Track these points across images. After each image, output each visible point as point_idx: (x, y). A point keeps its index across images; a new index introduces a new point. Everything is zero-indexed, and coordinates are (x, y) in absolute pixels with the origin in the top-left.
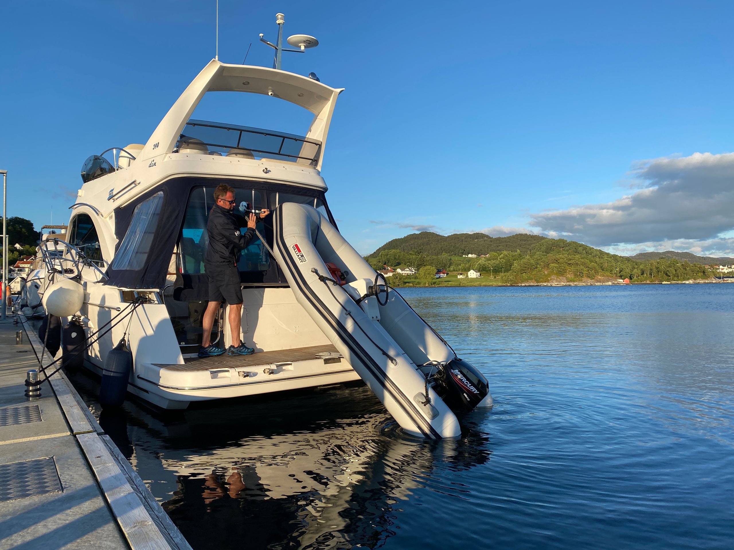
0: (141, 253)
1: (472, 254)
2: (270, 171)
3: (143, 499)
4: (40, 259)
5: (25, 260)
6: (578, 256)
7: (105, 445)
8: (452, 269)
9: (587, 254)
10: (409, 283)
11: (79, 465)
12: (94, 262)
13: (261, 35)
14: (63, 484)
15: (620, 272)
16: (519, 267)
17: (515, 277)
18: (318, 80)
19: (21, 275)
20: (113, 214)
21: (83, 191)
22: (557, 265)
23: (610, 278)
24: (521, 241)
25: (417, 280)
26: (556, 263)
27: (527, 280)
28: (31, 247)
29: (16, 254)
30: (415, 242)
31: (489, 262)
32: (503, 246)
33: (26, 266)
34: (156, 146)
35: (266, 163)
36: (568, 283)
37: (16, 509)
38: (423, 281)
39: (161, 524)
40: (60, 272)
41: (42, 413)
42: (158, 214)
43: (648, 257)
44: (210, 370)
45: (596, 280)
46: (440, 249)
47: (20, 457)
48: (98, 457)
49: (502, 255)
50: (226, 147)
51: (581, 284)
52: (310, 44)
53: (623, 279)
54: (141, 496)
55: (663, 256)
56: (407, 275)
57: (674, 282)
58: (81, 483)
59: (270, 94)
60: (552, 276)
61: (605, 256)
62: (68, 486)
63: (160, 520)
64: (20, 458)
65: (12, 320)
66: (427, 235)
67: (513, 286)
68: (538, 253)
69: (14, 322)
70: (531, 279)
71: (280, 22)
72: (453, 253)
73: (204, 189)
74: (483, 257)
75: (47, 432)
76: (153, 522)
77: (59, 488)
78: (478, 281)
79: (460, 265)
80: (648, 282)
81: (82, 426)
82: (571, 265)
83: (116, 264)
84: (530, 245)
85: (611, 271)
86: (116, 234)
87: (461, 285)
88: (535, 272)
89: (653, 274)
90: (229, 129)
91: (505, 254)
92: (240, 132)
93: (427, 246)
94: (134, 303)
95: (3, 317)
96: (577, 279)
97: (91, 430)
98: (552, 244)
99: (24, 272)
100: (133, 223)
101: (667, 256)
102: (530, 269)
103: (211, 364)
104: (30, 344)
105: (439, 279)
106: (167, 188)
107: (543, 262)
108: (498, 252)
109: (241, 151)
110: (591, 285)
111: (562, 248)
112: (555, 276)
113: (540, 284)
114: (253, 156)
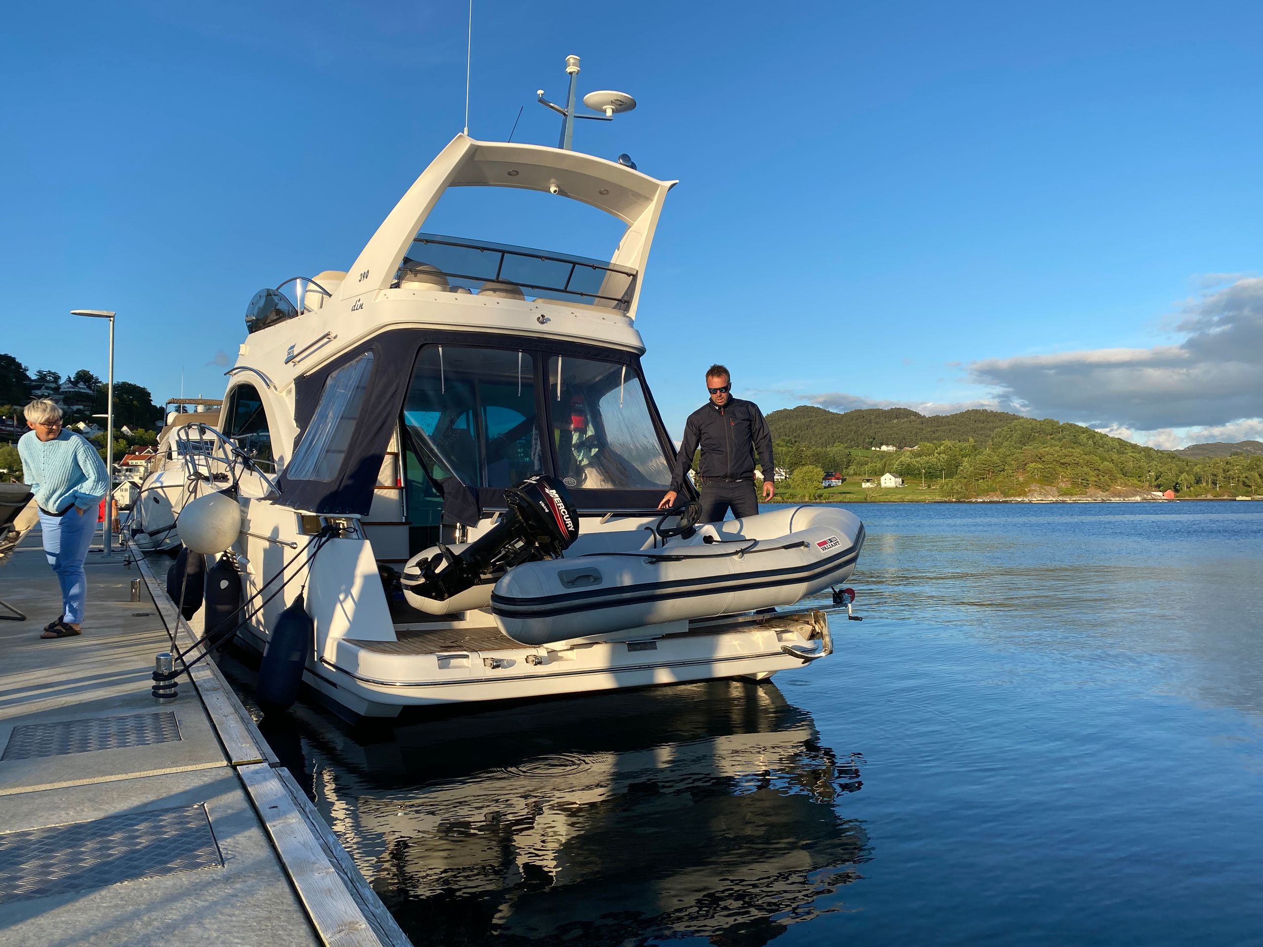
0: (334, 451)
1: (887, 445)
2: (550, 320)
3: (349, 882)
4: (164, 454)
5: (137, 453)
6: (1078, 450)
7: (282, 785)
8: (852, 472)
9: (1096, 447)
12: (258, 463)
13: (540, 92)
14: (223, 852)
15: (1157, 479)
16: (972, 469)
17: (965, 485)
18: (633, 166)
19: (133, 478)
20: (293, 386)
21: (248, 347)
22: (1040, 466)
23: (1138, 489)
24: (975, 422)
25: (790, 491)
26: (1039, 462)
27: (986, 492)
28: (146, 431)
29: (123, 443)
30: (787, 424)
31: (918, 459)
32: (944, 432)
33: (139, 464)
34: (365, 275)
35: (544, 307)
36: (1061, 498)
38: (799, 491)
39: (380, 928)
40: (207, 479)
41: (181, 726)
42: (364, 388)
44: (437, 653)
45: (1113, 493)
46: (830, 435)
47: (153, 802)
48: (273, 807)
49: (942, 447)
50: (477, 279)
51: (1084, 500)
52: (622, 107)
53: (1163, 491)
54: (346, 878)
55: (1239, 451)
57: (1260, 497)
58: (252, 851)
59: (553, 189)
60: (1032, 485)
61: (1129, 450)
62: (230, 856)
63: (379, 921)
65: (120, 558)
66: (808, 412)
67: (962, 502)
68: (1006, 444)
69: (124, 561)
70: (994, 490)
71: (572, 70)
72: (853, 442)
73: (440, 349)
74: (908, 451)
75: (191, 760)
76: (367, 924)
77: (217, 860)
78: (899, 494)
79: (867, 464)
80: (1210, 497)
81: (244, 751)
82: (1067, 465)
83: (294, 470)
84: (992, 429)
85: (1139, 477)
86: (296, 420)
87: (869, 499)
88: (1000, 478)
89: (1218, 482)
90: (483, 249)
91: (947, 445)
92: (501, 254)
93: (807, 431)
94: (320, 536)
95: (106, 551)
96: (1077, 491)
97: (260, 758)
98: (1032, 428)
99: (136, 473)
100: (324, 403)
101: (1245, 451)
102: (993, 472)
103: (439, 644)
104: (152, 601)
105: (829, 489)
106: (380, 347)
107: (1016, 460)
108: (935, 442)
109: (503, 286)
110: (1103, 501)
111: (1051, 435)
112: (1037, 485)
113: (1010, 499)
114: (523, 295)
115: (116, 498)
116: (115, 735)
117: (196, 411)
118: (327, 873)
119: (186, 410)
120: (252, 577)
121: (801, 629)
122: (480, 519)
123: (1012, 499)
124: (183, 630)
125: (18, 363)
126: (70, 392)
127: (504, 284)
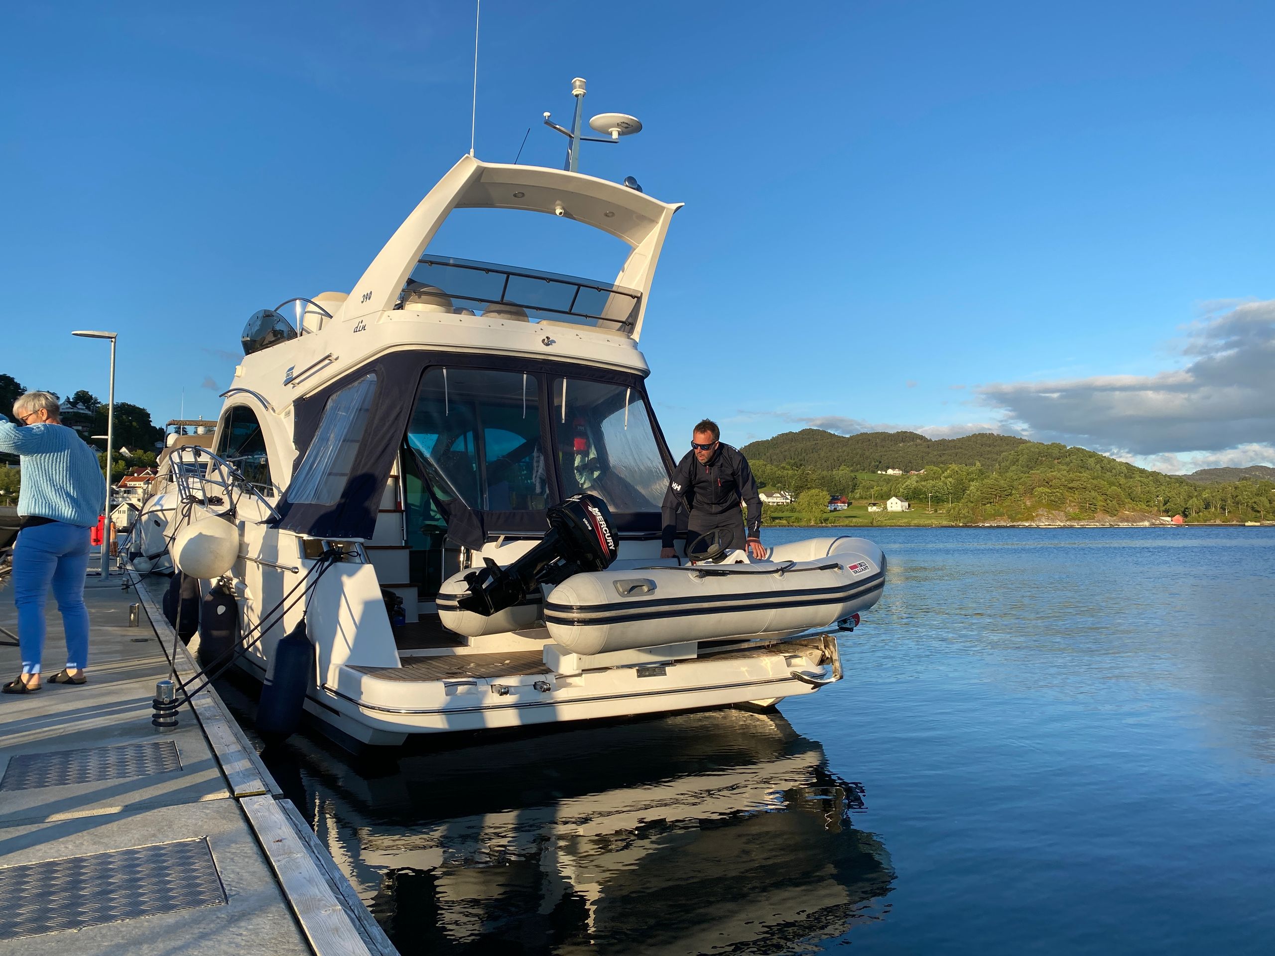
0: (336, 474)
1: (893, 468)
2: (555, 342)
3: (356, 920)
4: (164, 476)
5: (136, 475)
6: (1086, 475)
7: (286, 818)
8: (857, 495)
9: (1104, 471)
10: (780, 518)
11: (249, 855)
12: (257, 486)
13: (547, 114)
14: (227, 888)
15: (1165, 504)
16: (979, 493)
17: (973, 509)
18: (639, 189)
19: (130, 500)
20: (292, 408)
21: (244, 369)
22: (1047, 490)
23: (1147, 514)
24: (982, 445)
25: (796, 515)
26: (1047, 486)
27: (994, 516)
28: (145, 452)
29: (122, 463)
30: (792, 447)
31: (925, 483)
32: (951, 455)
33: (137, 485)
34: (367, 297)
35: (547, 328)
36: (1068, 523)
37: (155, 931)
38: (805, 515)
40: (201, 502)
41: (182, 756)
42: (367, 410)
43: (1218, 476)
44: (444, 680)
45: (1121, 518)
46: (835, 458)
47: (154, 835)
48: (278, 841)
49: (948, 471)
50: (481, 301)
51: (1092, 525)
52: (629, 129)
53: (1172, 516)
54: (353, 916)
55: (1247, 476)
56: (777, 505)
57: (1269, 522)
58: (256, 887)
59: (558, 211)
60: (1039, 510)
61: (1138, 475)
62: (234, 893)
64: (153, 839)
65: (118, 581)
66: (813, 435)
67: (969, 527)
68: (1014, 468)
69: (123, 585)
70: (1002, 515)
71: (578, 93)
72: (859, 466)
73: (445, 371)
74: (914, 475)
77: (220, 896)
78: (906, 518)
79: (873, 488)
80: (1218, 522)
81: (247, 782)
82: (1074, 489)
83: (294, 493)
84: (999, 453)
85: (1147, 502)
86: (296, 441)
87: (875, 523)
88: (1007, 503)
89: (1226, 507)
90: (488, 271)
91: (953, 469)
92: (505, 276)
93: (812, 455)
94: (323, 561)
95: (103, 574)
96: (1085, 516)
97: (263, 789)
98: (1040, 452)
99: (134, 495)
100: (324, 424)
101: (1253, 476)
102: (1000, 497)
103: (445, 670)
104: (151, 626)
105: (835, 513)
106: (383, 369)
107: (1023, 484)
108: (942, 465)
109: (508, 308)
110: (1111, 526)
111: (1058, 459)
112: (1044, 510)
113: (1018, 524)
114: (527, 317)
115: (114, 520)
116: (114, 765)
117: (196, 432)
118: (334, 911)
119: (185, 431)
120: (250, 602)
121: (811, 654)
122: (485, 543)
124: (183, 656)
125: (16, 383)
126: (68, 412)
127: (509, 306)
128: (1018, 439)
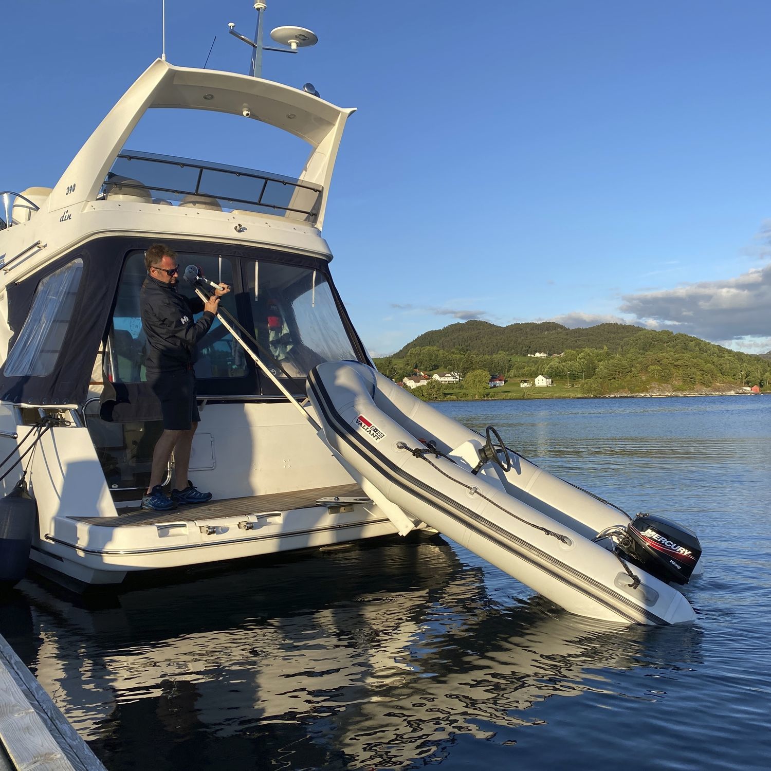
0: (48, 351)
1: (540, 352)
2: (246, 229)
3: (49, 721)
6: (687, 355)
8: (512, 374)
9: (702, 352)
10: (451, 394)
13: (231, 24)
15: (747, 377)
16: (606, 371)
17: (601, 384)
18: (317, 94)
20: (5, 292)
22: (659, 368)
23: (733, 385)
24: (608, 333)
25: (463, 391)
26: (658, 364)
27: (617, 389)
30: (459, 335)
31: (564, 364)
32: (584, 341)
34: (71, 189)
35: (239, 216)
36: (674, 393)
38: (471, 391)
39: (76, 757)
44: (156, 524)
45: (714, 388)
46: (495, 344)
49: (582, 354)
50: (178, 192)
51: (692, 394)
52: (306, 41)
53: (751, 387)
56: (448, 383)
59: (245, 113)
60: (652, 383)
61: (727, 355)
63: (75, 751)
66: (477, 325)
67: (598, 398)
68: (633, 350)
70: (623, 388)
71: (259, 6)
72: (513, 351)
74: (556, 357)
76: (62, 754)
78: (550, 392)
79: (524, 368)
82: (679, 367)
83: (10, 368)
84: (621, 339)
85: (734, 375)
86: (11, 322)
87: (526, 396)
88: (628, 378)
90: (183, 165)
91: (586, 352)
92: (199, 169)
93: (476, 341)
94: (39, 426)
96: (687, 387)
98: (653, 337)
100: (36, 306)
102: (622, 373)
103: (158, 516)
105: (494, 389)
106: (89, 253)
107: (640, 363)
108: (577, 349)
109: (202, 199)
110: (707, 395)
111: (667, 343)
112: (656, 383)
113: (636, 394)
114: (220, 207)
123: (637, 394)
127: (203, 197)
128: (636, 328)
